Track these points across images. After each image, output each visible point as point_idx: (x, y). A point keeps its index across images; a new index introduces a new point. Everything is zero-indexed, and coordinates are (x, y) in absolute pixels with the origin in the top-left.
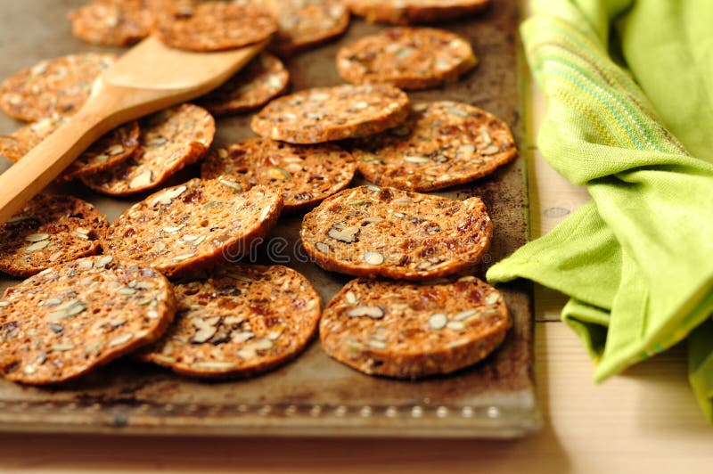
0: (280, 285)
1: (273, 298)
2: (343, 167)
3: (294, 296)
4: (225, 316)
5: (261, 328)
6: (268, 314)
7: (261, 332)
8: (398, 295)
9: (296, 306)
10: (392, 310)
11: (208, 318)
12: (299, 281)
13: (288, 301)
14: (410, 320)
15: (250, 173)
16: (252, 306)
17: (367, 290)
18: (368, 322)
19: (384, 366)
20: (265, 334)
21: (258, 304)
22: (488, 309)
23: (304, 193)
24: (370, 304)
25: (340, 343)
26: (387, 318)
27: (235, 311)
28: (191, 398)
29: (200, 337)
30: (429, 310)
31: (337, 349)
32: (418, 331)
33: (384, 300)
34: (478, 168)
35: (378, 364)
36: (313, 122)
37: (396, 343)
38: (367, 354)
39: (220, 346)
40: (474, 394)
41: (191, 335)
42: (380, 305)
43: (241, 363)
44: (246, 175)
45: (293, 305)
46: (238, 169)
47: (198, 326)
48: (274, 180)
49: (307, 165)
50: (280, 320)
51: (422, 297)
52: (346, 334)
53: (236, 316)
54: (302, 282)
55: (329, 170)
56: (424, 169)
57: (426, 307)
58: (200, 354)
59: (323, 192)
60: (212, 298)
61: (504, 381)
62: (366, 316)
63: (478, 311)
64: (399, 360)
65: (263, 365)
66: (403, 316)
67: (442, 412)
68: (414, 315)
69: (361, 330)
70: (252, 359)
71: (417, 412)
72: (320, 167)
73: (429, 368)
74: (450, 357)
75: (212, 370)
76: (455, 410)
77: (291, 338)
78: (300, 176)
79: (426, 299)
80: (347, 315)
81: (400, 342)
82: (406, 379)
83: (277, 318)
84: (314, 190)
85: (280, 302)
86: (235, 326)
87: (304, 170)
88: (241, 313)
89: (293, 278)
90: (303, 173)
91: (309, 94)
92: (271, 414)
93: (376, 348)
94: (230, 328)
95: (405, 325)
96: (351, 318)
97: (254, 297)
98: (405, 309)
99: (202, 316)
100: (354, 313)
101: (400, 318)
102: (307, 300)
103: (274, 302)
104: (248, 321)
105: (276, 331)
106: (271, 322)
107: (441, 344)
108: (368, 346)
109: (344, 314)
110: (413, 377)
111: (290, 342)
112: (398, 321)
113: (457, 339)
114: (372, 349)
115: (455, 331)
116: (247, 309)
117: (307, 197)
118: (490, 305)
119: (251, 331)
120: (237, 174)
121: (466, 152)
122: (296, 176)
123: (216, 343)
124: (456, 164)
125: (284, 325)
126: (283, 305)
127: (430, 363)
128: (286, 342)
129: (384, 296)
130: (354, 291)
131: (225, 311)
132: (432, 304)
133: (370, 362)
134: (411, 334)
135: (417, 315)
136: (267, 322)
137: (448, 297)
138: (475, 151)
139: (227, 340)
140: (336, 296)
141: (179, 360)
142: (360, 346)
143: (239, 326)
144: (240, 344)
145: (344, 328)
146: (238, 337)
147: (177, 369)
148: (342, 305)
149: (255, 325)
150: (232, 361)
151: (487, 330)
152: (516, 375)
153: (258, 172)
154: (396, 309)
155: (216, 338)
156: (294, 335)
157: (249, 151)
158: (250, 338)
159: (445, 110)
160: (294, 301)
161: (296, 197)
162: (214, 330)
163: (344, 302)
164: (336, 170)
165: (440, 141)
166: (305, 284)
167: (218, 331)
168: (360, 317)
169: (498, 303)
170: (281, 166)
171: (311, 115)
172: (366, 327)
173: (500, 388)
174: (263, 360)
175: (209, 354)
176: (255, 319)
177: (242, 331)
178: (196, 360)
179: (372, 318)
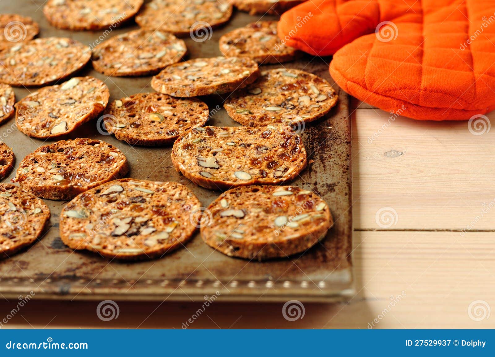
0: (173, 195)
1: (168, 204)
2: (201, 113)
3: (183, 203)
4: (136, 217)
5: (161, 225)
6: (165, 215)
7: (161, 227)
8: (256, 202)
9: (184, 209)
10: (251, 212)
11: (124, 218)
12: (186, 192)
13: (178, 206)
14: (263, 220)
15: (137, 117)
16: (154, 209)
17: (236, 198)
18: (233, 220)
19: (240, 251)
20: (164, 229)
21: (158, 208)
22: (317, 214)
23: (173, 131)
24: (236, 208)
25: (212, 234)
26: (246, 218)
27: (143, 213)
28: (115, 275)
29: (119, 231)
30: (276, 213)
31: (210, 238)
32: (267, 227)
33: (247, 205)
34: (318, 110)
35: (236, 249)
36: (190, 82)
37: (250, 235)
38: (230, 242)
39: (133, 237)
40: (309, 273)
41: (112, 230)
42: (243, 209)
43: (147, 249)
44: (134, 118)
45: (182, 208)
46: (129, 114)
47: (117, 224)
48: (153, 122)
49: (176, 112)
50: (173, 219)
51: (273, 204)
52: (217, 228)
53: (143, 217)
54: (188, 193)
55: (191, 115)
56: (281, 115)
57: (274, 211)
58: (119, 243)
59: (186, 130)
60: (126, 204)
61: (331, 263)
62: (232, 216)
63: (310, 215)
64: (250, 247)
65: (162, 250)
66: (258, 217)
67: (287, 284)
68: (265, 216)
69: (228, 226)
70: (155, 246)
71: (269, 284)
72: (186, 113)
73: (271, 253)
74: (286, 246)
75: (127, 254)
76: (296, 283)
77: (181, 231)
78: (171, 119)
79: (275, 206)
80: (219, 215)
81: (253, 234)
82: (255, 260)
83: (171, 218)
84: (180, 129)
85: (173, 207)
86: (143, 224)
87: (174, 115)
88: (146, 214)
89: (182, 190)
90: (173, 117)
91: (195, 62)
92: (169, 286)
93: (235, 238)
94: (139, 225)
95: (258, 223)
96: (222, 217)
97: (155, 203)
98: (260, 212)
99: (120, 217)
100: (224, 214)
101: (255, 218)
102: (192, 205)
103: (169, 207)
104: (151, 220)
105: (171, 227)
106: (167, 220)
107: (280, 237)
108: (230, 237)
109: (217, 214)
110: (260, 259)
111: (181, 234)
112: (254, 220)
113: (292, 234)
114: (232, 239)
115: (291, 228)
116: (151, 212)
117: (175, 134)
118: (319, 211)
119: (153, 227)
120: (128, 118)
121: (305, 100)
122: (168, 119)
123: (130, 236)
124: (301, 109)
125: (176, 222)
126: (175, 209)
127: (272, 250)
128: (178, 234)
129: (247, 203)
130: (227, 199)
131: (136, 214)
132: (278, 209)
133: (231, 247)
134: (260, 229)
135: (268, 216)
136: (164, 221)
137: (290, 205)
138: (311, 99)
139: (137, 233)
140: (214, 202)
141: (105, 247)
142: (225, 237)
143: (145, 224)
144: (146, 236)
145: (216, 224)
146: (145, 231)
147: (104, 253)
148: (217, 208)
149: (157, 223)
150: (141, 248)
151: (314, 228)
152: (339, 259)
153: (142, 116)
154: (254, 212)
155: (130, 232)
156: (183, 229)
157: (137, 102)
158: (153, 232)
159: (281, 74)
160: (183, 206)
161: (167, 134)
162: (128, 226)
163: (219, 206)
164: (196, 115)
165: (283, 95)
166: (190, 194)
167: (130, 227)
168: (228, 217)
169: (324, 210)
170: (158, 113)
171: (190, 77)
172: (231, 224)
173: (327, 268)
174: (162, 246)
175: (125, 243)
176: (156, 218)
177: (148, 227)
178: (116, 247)
179: (236, 218)
